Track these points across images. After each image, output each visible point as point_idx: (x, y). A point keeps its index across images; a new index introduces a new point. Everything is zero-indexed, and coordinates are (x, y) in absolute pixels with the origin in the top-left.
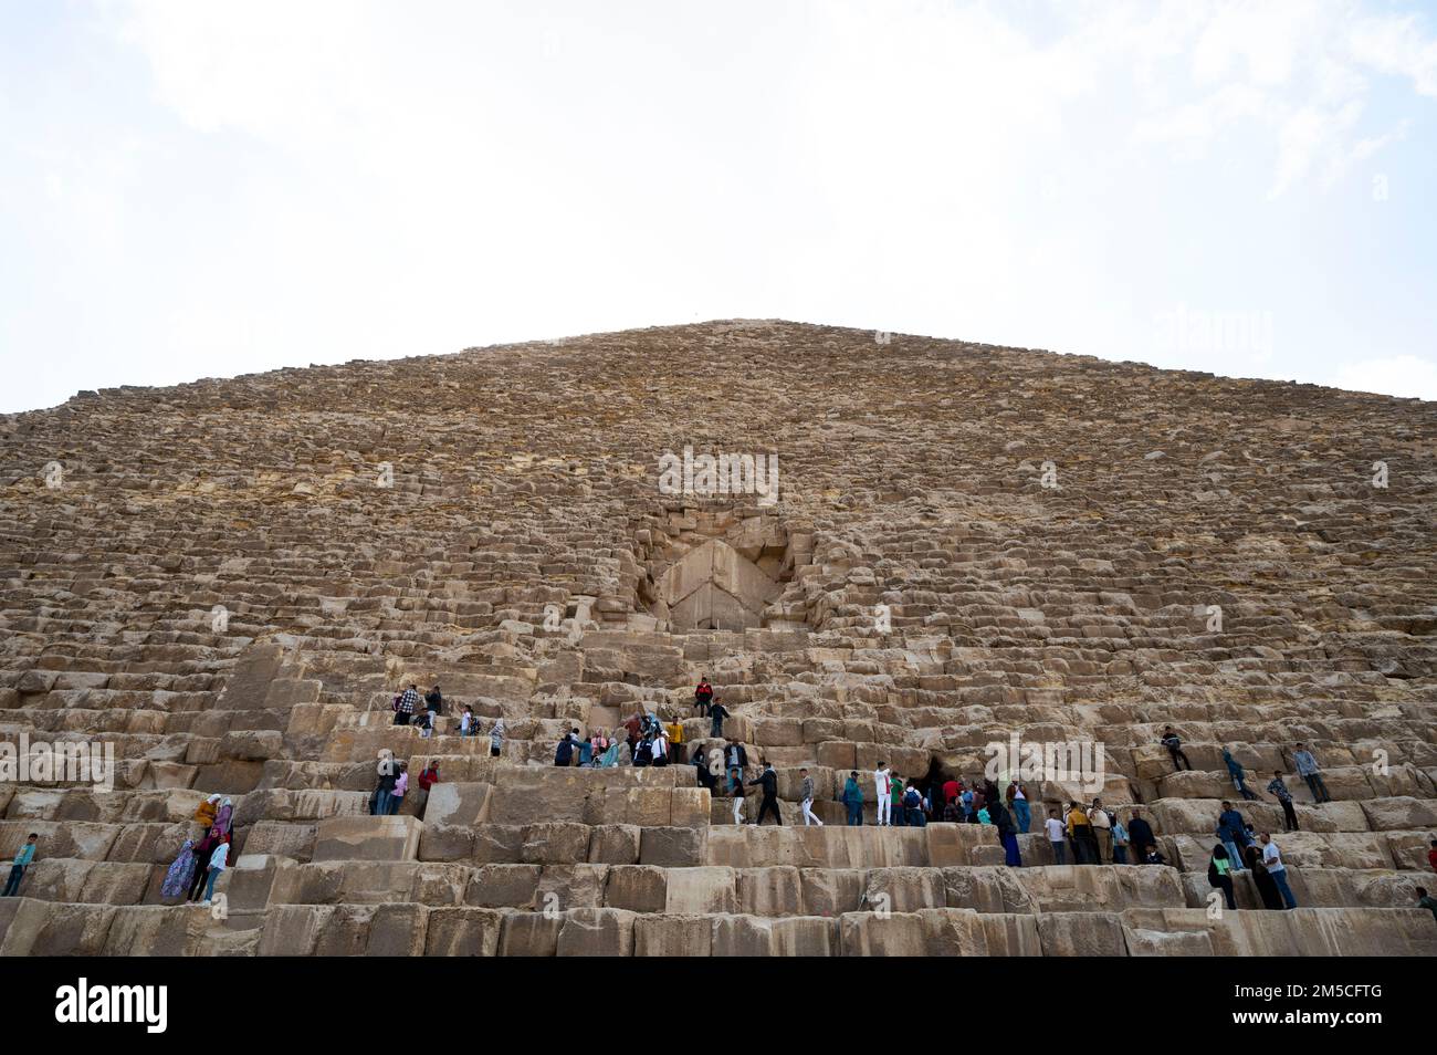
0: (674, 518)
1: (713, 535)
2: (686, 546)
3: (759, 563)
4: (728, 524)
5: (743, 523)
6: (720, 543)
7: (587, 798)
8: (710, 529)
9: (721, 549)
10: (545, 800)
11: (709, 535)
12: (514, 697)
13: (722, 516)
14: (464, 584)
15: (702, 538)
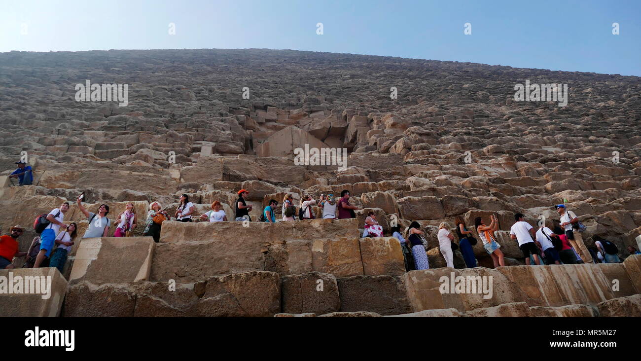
0: (261, 113)
1: (289, 124)
2: (270, 131)
3: (325, 141)
4: (300, 116)
5: (311, 115)
6: (295, 128)
7: (266, 253)
8: (287, 120)
9: (297, 132)
10: (219, 254)
11: (286, 123)
12: (160, 191)
13: (295, 112)
14: (101, 132)
15: (282, 125)
